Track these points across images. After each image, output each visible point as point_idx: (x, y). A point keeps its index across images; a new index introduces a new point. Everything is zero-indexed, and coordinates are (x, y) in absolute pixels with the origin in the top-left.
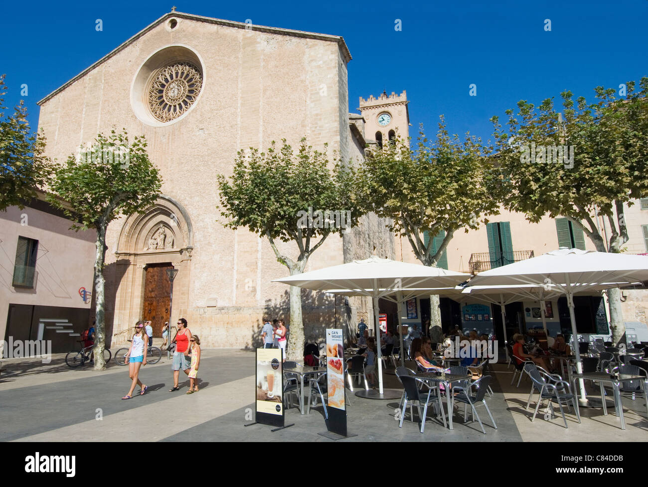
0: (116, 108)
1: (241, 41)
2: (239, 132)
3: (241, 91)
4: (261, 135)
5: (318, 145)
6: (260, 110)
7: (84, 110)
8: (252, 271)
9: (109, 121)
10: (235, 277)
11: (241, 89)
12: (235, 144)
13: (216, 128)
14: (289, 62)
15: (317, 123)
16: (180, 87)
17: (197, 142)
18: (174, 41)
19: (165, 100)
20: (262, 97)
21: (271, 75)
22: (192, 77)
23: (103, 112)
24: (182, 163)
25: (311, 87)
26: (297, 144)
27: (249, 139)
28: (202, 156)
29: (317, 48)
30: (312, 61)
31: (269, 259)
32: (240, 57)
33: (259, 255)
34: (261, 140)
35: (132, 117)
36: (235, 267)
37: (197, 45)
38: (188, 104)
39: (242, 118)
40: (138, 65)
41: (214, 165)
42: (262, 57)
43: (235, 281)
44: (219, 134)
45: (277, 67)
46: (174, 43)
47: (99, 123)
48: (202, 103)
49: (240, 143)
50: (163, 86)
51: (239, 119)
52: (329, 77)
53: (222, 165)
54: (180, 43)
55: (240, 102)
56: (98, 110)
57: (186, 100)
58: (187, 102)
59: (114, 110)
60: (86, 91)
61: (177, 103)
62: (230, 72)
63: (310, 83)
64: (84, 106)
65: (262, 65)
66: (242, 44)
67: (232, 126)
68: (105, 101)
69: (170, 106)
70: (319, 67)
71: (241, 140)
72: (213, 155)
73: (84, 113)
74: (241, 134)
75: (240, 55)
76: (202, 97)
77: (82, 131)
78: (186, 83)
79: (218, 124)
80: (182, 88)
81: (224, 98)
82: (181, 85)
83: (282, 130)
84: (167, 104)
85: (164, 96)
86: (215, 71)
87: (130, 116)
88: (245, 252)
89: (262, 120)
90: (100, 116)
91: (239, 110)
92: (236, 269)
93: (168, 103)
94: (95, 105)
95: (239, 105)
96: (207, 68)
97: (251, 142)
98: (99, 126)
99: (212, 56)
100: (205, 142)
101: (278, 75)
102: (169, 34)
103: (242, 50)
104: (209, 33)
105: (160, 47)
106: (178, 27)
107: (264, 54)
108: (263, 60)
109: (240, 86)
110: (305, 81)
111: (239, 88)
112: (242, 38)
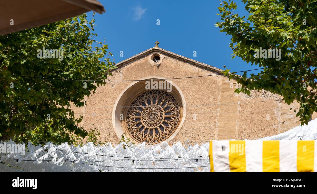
1: (220, 85)
3: (218, 129)
11: (218, 128)
14: (264, 111)
16: (157, 113)
18: (156, 74)
19: (142, 122)
21: (246, 120)
22: (170, 106)
30: (284, 113)
32: (218, 99)
38: (165, 130)
42: (239, 103)
45: (253, 114)
46: (156, 75)
50: (141, 109)
54: (162, 76)
57: (163, 125)
58: (163, 128)
61: (154, 127)
62: (209, 111)
65: (239, 109)
66: (221, 87)
69: (147, 129)
75: (219, 98)
76: (181, 129)
78: (163, 110)
80: (159, 115)
82: (158, 111)
84: (143, 127)
85: (141, 119)
86: (195, 108)
93: (145, 125)
96: (187, 104)
99: (193, 94)
101: (253, 121)
102: (152, 66)
103: (221, 93)
104: (190, 73)
105: (143, 77)
106: (160, 61)
107: (241, 101)
108: (239, 106)
109: (217, 124)
110: (277, 131)
111: (216, 126)
112: (221, 83)
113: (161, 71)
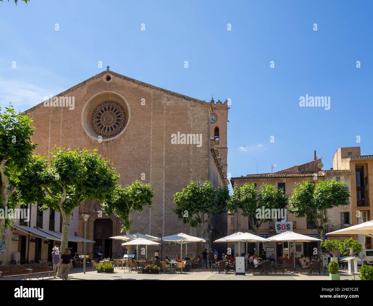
0: (72, 126)
1: (152, 96)
2: (152, 150)
4: (164, 153)
5: (196, 162)
6: (164, 139)
7: (50, 124)
8: (159, 226)
9: (68, 134)
10: (150, 228)
11: (152, 125)
12: (149, 156)
13: (137, 146)
14: (181, 113)
15: (196, 150)
17: (126, 153)
18: (109, 89)
19: (102, 123)
20: (165, 130)
21: (170, 119)
22: (119, 111)
23: (63, 128)
24: (117, 164)
25: (193, 129)
26: (185, 160)
27: (157, 154)
28: (129, 161)
29: (197, 107)
31: (169, 220)
32: (151, 105)
33: (163, 218)
34: (164, 155)
35: (83, 133)
36: (150, 223)
37: (124, 94)
38: (117, 128)
39: (153, 142)
40: (86, 101)
41: (137, 167)
42: (165, 107)
43: (150, 230)
44: (139, 150)
45: (174, 115)
47: (61, 134)
48: (129, 130)
49: (152, 156)
50: (100, 114)
51: (151, 142)
52: (203, 125)
53: (142, 167)
54: (113, 91)
55: (152, 132)
56: (60, 126)
58: (116, 126)
59: (71, 127)
60: (50, 113)
61: (110, 126)
62: (146, 113)
63: (193, 127)
64: (50, 123)
65: (165, 112)
66: (153, 98)
67: (147, 146)
68: (65, 121)
69: (105, 128)
70: (198, 118)
71: (153, 154)
72: (136, 161)
73: (50, 126)
74: (152, 151)
77: (50, 138)
78: (115, 115)
79: (139, 144)
80: (113, 118)
81: (142, 129)
82: (112, 115)
83: (176, 151)
85: (101, 121)
87: (82, 132)
88: (155, 215)
89: (165, 144)
90: (61, 130)
91: (151, 137)
92: (151, 224)
93: (104, 125)
94: (58, 122)
95: (151, 134)
96: (131, 110)
97: (159, 156)
98: (61, 136)
100: (131, 153)
101: (174, 120)
102: (106, 84)
103: (153, 101)
104: (132, 88)
105: (100, 91)
106: (111, 80)
107: (166, 106)
108: (165, 109)
109: (152, 123)
110: (190, 125)
111: (151, 124)
112: (153, 94)
113: (113, 87)
